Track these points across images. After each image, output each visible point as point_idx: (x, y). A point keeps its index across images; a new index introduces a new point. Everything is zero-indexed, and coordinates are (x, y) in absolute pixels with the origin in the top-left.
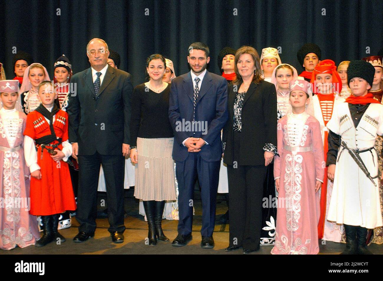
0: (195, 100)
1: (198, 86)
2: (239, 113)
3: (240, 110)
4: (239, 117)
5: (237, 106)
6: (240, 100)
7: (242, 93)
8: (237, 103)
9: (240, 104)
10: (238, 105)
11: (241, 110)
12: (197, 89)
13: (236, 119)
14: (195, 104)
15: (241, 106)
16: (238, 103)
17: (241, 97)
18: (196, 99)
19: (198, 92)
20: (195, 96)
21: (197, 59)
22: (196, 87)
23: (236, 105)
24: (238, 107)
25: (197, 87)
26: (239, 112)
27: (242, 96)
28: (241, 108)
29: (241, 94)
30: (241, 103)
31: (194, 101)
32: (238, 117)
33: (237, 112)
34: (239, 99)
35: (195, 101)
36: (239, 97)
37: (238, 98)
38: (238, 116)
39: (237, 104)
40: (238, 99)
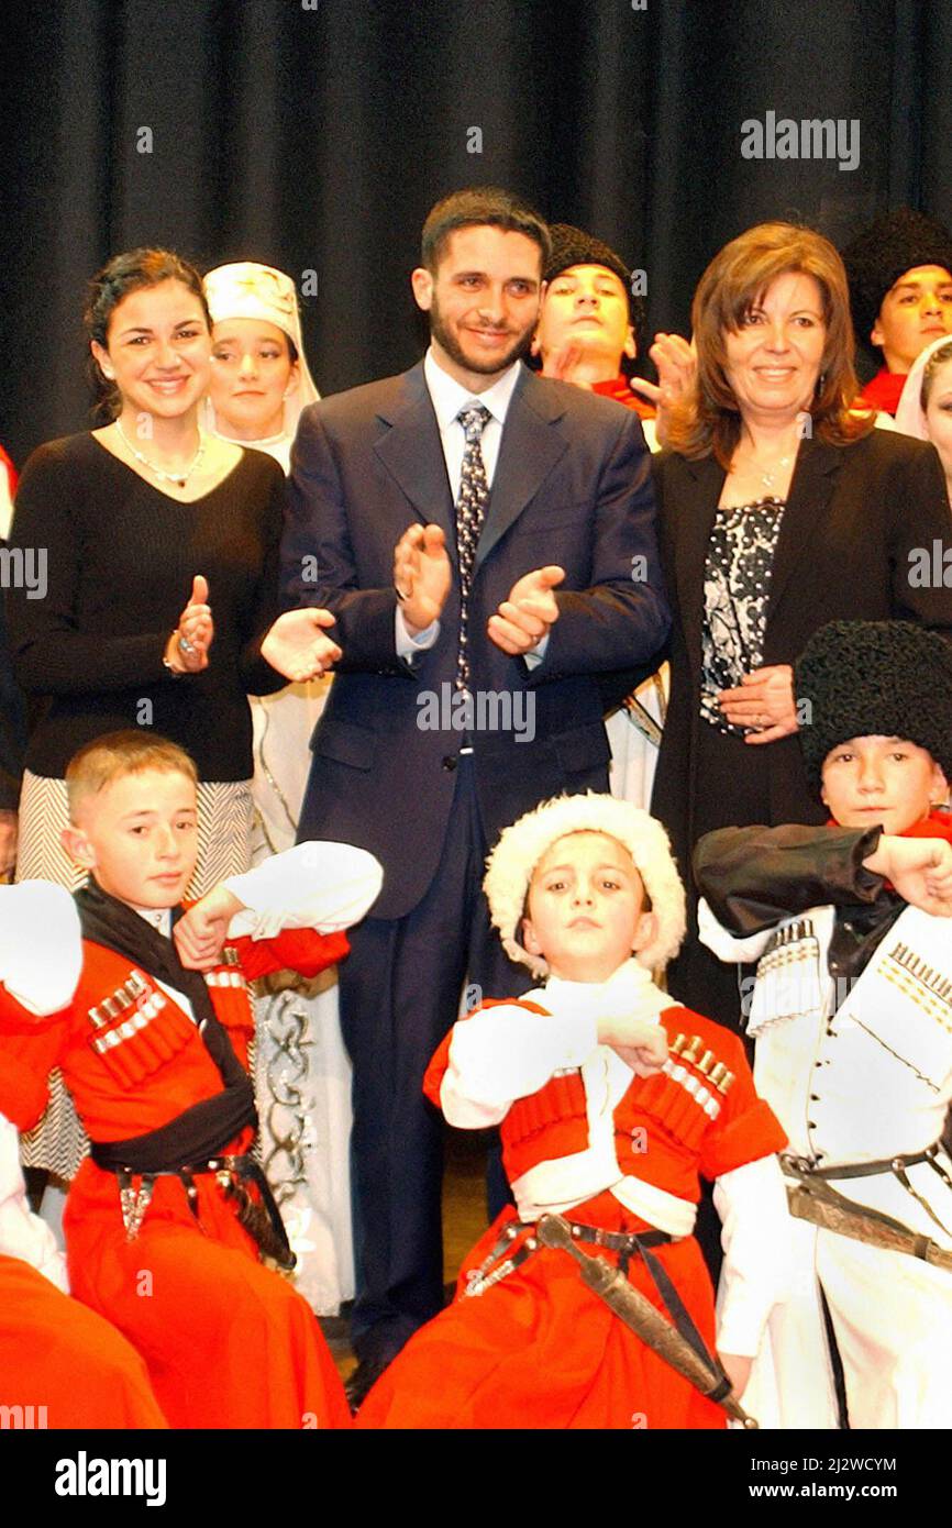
0: (467, 538)
1: (479, 459)
2: (750, 627)
3: (751, 612)
4: (746, 653)
5: (735, 587)
6: (753, 550)
7: (755, 505)
8: (734, 567)
9: (750, 574)
10: (738, 581)
11: (759, 610)
12: (479, 472)
13: (721, 666)
14: (466, 566)
15: (759, 586)
16: (739, 567)
17: (750, 533)
18: (472, 533)
19: (482, 495)
20: (467, 515)
21: (497, 288)
22: (471, 464)
23: (722, 578)
24: (741, 595)
25: (475, 459)
26: (745, 621)
27: (762, 523)
28: (760, 600)
29: (750, 514)
30: (756, 565)
31: (461, 549)
32: (739, 651)
33: (731, 622)
34: (741, 545)
35: (468, 546)
36: (740, 531)
37: (734, 536)
38: (744, 646)
39: (735, 572)
40: (736, 546)
